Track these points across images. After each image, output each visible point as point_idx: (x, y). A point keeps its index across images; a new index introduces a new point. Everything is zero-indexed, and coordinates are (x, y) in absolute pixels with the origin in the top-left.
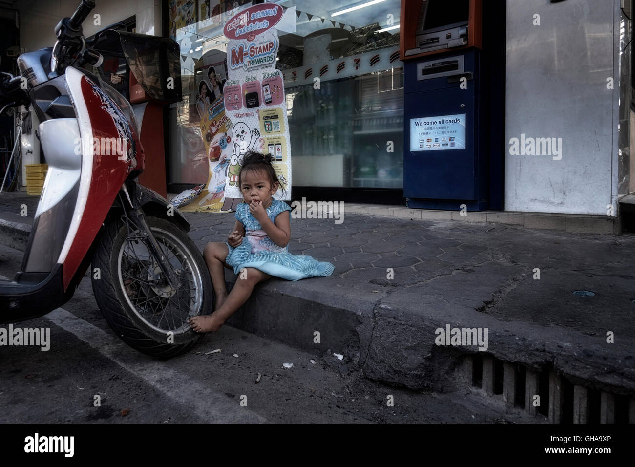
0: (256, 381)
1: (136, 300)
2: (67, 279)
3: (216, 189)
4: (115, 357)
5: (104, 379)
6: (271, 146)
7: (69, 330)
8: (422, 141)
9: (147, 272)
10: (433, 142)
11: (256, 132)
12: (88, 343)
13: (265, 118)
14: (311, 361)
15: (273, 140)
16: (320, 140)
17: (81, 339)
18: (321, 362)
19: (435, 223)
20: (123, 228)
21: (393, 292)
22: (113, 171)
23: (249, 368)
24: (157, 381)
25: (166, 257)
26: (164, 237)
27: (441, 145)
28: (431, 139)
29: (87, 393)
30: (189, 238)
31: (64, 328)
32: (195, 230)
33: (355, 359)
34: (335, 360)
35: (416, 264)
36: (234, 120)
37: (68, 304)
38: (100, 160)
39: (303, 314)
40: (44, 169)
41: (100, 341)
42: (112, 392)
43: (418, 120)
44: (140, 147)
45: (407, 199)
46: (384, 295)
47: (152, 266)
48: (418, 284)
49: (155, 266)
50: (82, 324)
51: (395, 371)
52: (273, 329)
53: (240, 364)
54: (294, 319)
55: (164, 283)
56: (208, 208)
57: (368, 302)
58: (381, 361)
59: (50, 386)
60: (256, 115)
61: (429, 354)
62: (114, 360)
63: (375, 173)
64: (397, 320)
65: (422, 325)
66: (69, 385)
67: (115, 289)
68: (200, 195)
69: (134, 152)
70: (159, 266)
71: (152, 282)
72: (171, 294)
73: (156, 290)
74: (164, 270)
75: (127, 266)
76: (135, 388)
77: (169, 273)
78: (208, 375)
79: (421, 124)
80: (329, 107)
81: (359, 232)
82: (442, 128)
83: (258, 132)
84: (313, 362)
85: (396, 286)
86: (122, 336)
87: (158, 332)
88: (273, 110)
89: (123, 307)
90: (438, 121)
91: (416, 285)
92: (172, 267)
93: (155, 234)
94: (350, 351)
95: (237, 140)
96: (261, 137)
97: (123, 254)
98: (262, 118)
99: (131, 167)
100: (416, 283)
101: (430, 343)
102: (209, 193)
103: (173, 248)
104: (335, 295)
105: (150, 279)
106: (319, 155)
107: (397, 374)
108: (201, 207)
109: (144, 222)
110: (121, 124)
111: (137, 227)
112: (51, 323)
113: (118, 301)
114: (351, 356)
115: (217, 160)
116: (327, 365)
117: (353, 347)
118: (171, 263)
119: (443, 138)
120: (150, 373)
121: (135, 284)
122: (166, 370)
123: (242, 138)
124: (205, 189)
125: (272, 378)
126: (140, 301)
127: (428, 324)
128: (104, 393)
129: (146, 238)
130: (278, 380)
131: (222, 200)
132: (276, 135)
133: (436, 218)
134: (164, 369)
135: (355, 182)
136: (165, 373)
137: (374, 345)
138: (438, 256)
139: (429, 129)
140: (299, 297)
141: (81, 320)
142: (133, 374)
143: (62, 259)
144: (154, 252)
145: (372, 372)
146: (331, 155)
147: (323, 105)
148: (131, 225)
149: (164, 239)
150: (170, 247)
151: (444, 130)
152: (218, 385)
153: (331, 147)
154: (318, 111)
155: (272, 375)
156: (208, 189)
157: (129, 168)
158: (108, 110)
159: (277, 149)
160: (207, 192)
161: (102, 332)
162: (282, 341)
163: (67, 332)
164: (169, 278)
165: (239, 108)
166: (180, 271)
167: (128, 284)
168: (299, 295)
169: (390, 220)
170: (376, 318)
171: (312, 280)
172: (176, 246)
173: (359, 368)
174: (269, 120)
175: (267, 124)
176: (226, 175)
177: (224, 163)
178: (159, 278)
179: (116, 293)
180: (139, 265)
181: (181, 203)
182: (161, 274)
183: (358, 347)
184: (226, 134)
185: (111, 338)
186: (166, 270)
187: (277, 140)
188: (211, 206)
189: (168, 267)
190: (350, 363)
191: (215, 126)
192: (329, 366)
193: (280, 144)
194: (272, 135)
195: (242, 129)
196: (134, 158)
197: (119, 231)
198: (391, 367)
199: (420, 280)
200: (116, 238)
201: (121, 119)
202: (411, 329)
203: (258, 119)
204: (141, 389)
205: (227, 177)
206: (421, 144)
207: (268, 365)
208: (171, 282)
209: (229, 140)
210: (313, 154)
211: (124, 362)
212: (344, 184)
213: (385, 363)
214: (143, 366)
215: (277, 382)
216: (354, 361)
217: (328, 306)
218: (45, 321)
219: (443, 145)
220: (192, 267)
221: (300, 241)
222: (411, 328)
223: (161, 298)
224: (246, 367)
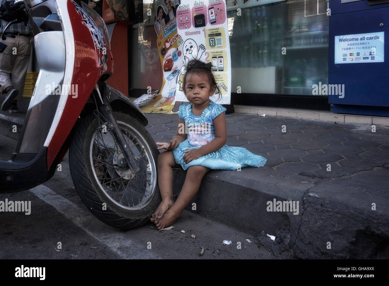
0: (200, 254)
1: (103, 180)
2: (50, 160)
3: (168, 94)
4: (85, 227)
5: (76, 244)
6: (214, 59)
7: (49, 203)
8: (345, 55)
9: (113, 157)
10: (355, 56)
11: (202, 47)
12: (64, 214)
13: (210, 35)
14: (247, 240)
15: (216, 54)
16: (256, 54)
17: (59, 211)
18: (256, 242)
19: (357, 126)
20: (95, 120)
21: (320, 183)
22: (88, 74)
23: (194, 242)
24: (118, 249)
25: (128, 145)
26: (126, 129)
27: (362, 58)
28: (353, 54)
29: (62, 255)
30: (147, 131)
31: (46, 201)
32: (152, 126)
33: (286, 240)
34: (269, 241)
35: (340, 160)
36: (184, 37)
37: (49, 182)
38: (79, 66)
39: (241, 198)
40: (34, 76)
41: (74, 213)
42: (82, 255)
43: (342, 37)
44: (111, 56)
45: (331, 105)
46: (312, 185)
47: (116, 152)
48: (343, 177)
49: (119, 153)
50: (59, 199)
51: (322, 253)
52: (215, 211)
53: (186, 239)
54: (233, 203)
55: (126, 167)
56: (162, 110)
57: (298, 191)
58: (310, 243)
59: (34, 247)
60: (202, 33)
61: (353, 238)
62: (84, 229)
63: (303, 82)
64: (324, 207)
65: (347, 212)
66: (49, 247)
67: (87, 169)
68: (155, 99)
69: (106, 59)
70: (122, 153)
71: (116, 165)
72: (131, 176)
73: (119, 173)
74: (126, 156)
75: (97, 152)
76: (100, 253)
77: (130, 158)
78: (160, 246)
79: (344, 40)
80: (264, 27)
81: (289, 132)
82: (363, 44)
83: (204, 47)
84: (248, 241)
85: (323, 178)
86: (91, 208)
87: (120, 207)
88: (217, 29)
89: (93, 185)
90: (359, 38)
91: (341, 178)
92: (132, 154)
93: (120, 127)
94: (281, 233)
95: (186, 53)
96: (206, 51)
97: (94, 142)
98: (207, 35)
99: (103, 71)
100: (341, 177)
101: (354, 229)
102: (162, 97)
103: (134, 139)
104: (269, 183)
105: (114, 163)
106: (255, 67)
107: (324, 256)
108: (156, 108)
109: (111, 116)
110: (96, 36)
111: (106, 120)
112: (36, 197)
113: (89, 180)
114: (282, 237)
115: (169, 70)
116: (261, 244)
117: (284, 229)
118: (132, 150)
119: (364, 53)
120: (113, 241)
121: (102, 167)
122: (125, 240)
123: (191, 52)
124: (159, 94)
125: (214, 252)
126: (106, 181)
127: (352, 211)
128: (76, 255)
129: (112, 129)
130: (219, 254)
131: (173, 103)
132: (219, 50)
133: (357, 122)
134: (124, 239)
135: (285, 89)
136: (125, 243)
137: (303, 229)
138: (360, 155)
139: (351, 45)
140: (237, 184)
141: (59, 196)
142: (99, 241)
143: (47, 143)
144: (118, 141)
145: (302, 252)
146: (265, 66)
147: (259, 25)
148: (101, 118)
149: (127, 131)
150: (131, 138)
151: (365, 46)
152: (168, 255)
153: (265, 59)
154: (254, 30)
155: (214, 250)
156: (162, 94)
157: (102, 72)
158: (87, 25)
159: (219, 61)
160: (160, 97)
161: (75, 206)
162: (222, 222)
163: (48, 204)
164: (130, 163)
165: (189, 27)
166: (139, 158)
167: (97, 167)
168: (237, 182)
169: (316, 123)
170: (305, 204)
171: (248, 170)
172: (136, 137)
173: (290, 248)
174: (213, 37)
175: (211, 41)
176: (177, 83)
177: (176, 73)
178: (122, 163)
179: (88, 173)
180: (106, 151)
181: (140, 104)
182: (124, 160)
183: (289, 230)
184: (177, 49)
185: (82, 211)
186: (128, 156)
187: (220, 54)
188: (164, 107)
189: (129, 154)
190: (281, 244)
191: (169, 42)
192: (263, 245)
193: (222, 57)
194: (215, 50)
195: (190, 45)
196: (105, 64)
197: (91, 122)
198: (318, 249)
199: (344, 174)
200: (89, 128)
201: (96, 32)
202: (337, 216)
203: (204, 36)
204: (105, 254)
205: (178, 84)
206: (344, 57)
207: (210, 241)
208: (132, 166)
209: (180, 54)
210: (249, 66)
211: (92, 231)
212: (276, 92)
213: (313, 245)
214: (107, 235)
215: (218, 255)
216: (285, 242)
217: (262, 193)
218: (31, 195)
219: (364, 58)
220: (148, 155)
221: (238, 138)
222: (336, 214)
223: (123, 179)
224: (192, 241)
